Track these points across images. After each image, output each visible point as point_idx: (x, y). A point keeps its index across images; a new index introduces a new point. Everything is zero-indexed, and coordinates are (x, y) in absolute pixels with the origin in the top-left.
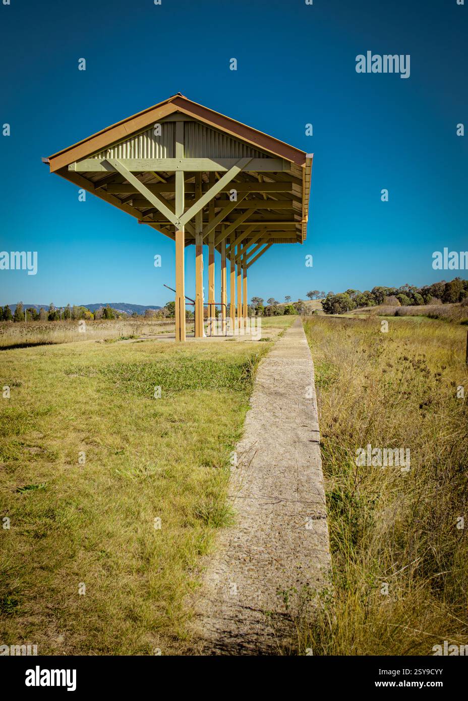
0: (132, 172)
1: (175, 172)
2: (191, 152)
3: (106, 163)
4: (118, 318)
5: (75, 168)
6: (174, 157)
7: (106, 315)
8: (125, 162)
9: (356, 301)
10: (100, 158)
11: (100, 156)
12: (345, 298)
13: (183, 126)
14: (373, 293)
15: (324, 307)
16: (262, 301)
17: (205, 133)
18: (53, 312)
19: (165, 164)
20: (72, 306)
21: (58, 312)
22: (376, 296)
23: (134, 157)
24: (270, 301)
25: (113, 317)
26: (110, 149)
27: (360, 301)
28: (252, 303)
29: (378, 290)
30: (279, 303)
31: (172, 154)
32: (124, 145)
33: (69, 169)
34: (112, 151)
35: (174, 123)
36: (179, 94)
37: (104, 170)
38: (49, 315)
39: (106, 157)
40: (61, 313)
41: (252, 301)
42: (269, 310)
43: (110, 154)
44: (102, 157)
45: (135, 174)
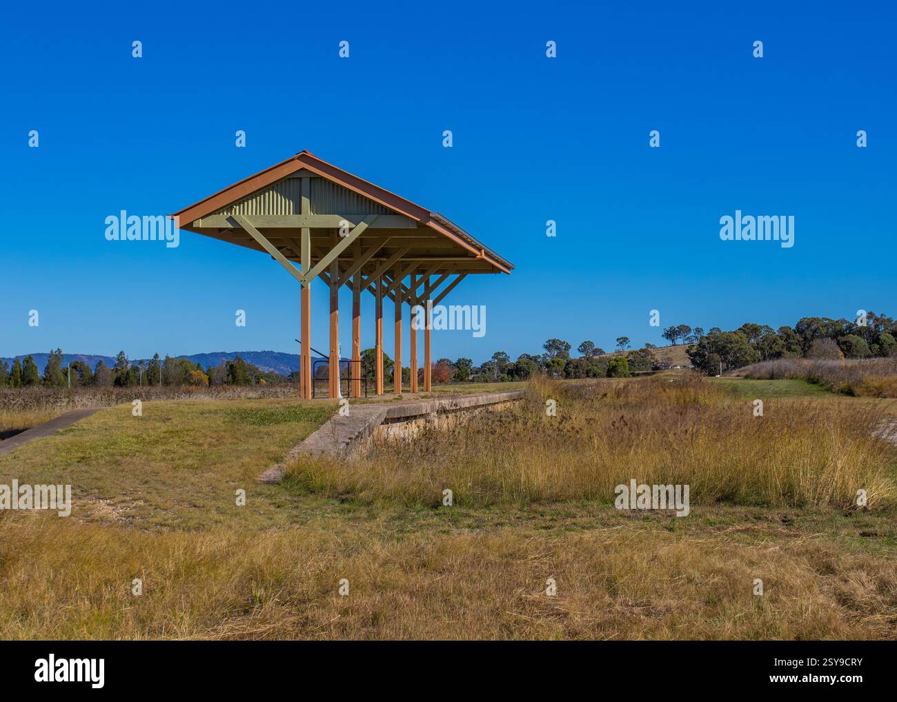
0: (256, 228)
1: (300, 229)
2: (317, 209)
3: (230, 220)
4: (258, 382)
5: (200, 224)
6: (300, 213)
7: (234, 377)
8: (251, 218)
9: (762, 349)
10: (225, 214)
11: (225, 212)
12: (737, 342)
13: (309, 182)
14: (799, 330)
15: (693, 362)
16: (568, 347)
17: (331, 189)
18: (125, 371)
19: (292, 221)
20: (162, 358)
21: (135, 369)
22: (805, 339)
23: (260, 214)
24: (585, 347)
25: (247, 382)
26: (235, 205)
27: (771, 348)
28: (545, 351)
29: (809, 326)
30: (604, 353)
31: (298, 211)
32: (250, 202)
33: (194, 226)
34: (238, 207)
35: (301, 179)
36: (305, 151)
37: (230, 226)
38: (115, 376)
39: (231, 214)
40: (141, 372)
41: (546, 347)
42: (577, 367)
43: (235, 210)
44: (227, 214)
45: (260, 230)
